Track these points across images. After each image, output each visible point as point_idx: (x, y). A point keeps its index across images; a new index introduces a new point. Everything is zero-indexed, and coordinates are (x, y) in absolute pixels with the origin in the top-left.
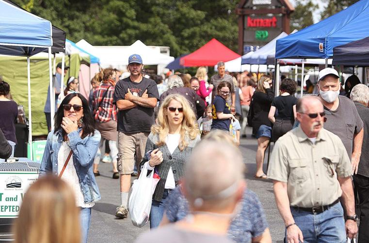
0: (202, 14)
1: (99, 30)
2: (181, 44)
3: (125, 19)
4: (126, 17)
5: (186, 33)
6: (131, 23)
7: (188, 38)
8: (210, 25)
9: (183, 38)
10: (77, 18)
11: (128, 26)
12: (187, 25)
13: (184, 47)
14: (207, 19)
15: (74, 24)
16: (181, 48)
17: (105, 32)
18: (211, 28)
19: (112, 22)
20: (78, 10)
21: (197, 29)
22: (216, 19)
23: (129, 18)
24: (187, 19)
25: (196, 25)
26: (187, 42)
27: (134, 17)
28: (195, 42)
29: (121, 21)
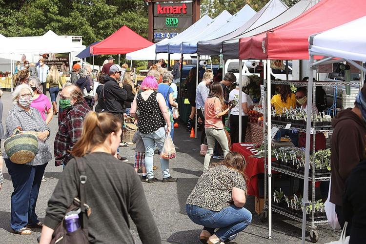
0: (114, 8)
1: (28, 23)
2: (97, 34)
3: (49, 15)
4: (50, 12)
5: (101, 24)
6: (55, 17)
7: (103, 28)
8: (121, 17)
9: (99, 29)
10: (11, 14)
11: (52, 20)
12: (102, 18)
13: (99, 36)
14: (119, 12)
15: (8, 20)
16: (97, 37)
17: (33, 25)
18: (122, 20)
19: (39, 17)
20: (12, 8)
21: (110, 21)
22: (126, 12)
23: (53, 13)
24: (102, 13)
25: (110, 17)
26: (102, 32)
27: (57, 12)
28: (109, 31)
29: (46, 16)
